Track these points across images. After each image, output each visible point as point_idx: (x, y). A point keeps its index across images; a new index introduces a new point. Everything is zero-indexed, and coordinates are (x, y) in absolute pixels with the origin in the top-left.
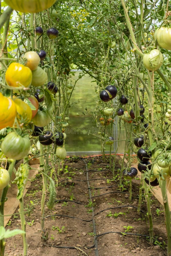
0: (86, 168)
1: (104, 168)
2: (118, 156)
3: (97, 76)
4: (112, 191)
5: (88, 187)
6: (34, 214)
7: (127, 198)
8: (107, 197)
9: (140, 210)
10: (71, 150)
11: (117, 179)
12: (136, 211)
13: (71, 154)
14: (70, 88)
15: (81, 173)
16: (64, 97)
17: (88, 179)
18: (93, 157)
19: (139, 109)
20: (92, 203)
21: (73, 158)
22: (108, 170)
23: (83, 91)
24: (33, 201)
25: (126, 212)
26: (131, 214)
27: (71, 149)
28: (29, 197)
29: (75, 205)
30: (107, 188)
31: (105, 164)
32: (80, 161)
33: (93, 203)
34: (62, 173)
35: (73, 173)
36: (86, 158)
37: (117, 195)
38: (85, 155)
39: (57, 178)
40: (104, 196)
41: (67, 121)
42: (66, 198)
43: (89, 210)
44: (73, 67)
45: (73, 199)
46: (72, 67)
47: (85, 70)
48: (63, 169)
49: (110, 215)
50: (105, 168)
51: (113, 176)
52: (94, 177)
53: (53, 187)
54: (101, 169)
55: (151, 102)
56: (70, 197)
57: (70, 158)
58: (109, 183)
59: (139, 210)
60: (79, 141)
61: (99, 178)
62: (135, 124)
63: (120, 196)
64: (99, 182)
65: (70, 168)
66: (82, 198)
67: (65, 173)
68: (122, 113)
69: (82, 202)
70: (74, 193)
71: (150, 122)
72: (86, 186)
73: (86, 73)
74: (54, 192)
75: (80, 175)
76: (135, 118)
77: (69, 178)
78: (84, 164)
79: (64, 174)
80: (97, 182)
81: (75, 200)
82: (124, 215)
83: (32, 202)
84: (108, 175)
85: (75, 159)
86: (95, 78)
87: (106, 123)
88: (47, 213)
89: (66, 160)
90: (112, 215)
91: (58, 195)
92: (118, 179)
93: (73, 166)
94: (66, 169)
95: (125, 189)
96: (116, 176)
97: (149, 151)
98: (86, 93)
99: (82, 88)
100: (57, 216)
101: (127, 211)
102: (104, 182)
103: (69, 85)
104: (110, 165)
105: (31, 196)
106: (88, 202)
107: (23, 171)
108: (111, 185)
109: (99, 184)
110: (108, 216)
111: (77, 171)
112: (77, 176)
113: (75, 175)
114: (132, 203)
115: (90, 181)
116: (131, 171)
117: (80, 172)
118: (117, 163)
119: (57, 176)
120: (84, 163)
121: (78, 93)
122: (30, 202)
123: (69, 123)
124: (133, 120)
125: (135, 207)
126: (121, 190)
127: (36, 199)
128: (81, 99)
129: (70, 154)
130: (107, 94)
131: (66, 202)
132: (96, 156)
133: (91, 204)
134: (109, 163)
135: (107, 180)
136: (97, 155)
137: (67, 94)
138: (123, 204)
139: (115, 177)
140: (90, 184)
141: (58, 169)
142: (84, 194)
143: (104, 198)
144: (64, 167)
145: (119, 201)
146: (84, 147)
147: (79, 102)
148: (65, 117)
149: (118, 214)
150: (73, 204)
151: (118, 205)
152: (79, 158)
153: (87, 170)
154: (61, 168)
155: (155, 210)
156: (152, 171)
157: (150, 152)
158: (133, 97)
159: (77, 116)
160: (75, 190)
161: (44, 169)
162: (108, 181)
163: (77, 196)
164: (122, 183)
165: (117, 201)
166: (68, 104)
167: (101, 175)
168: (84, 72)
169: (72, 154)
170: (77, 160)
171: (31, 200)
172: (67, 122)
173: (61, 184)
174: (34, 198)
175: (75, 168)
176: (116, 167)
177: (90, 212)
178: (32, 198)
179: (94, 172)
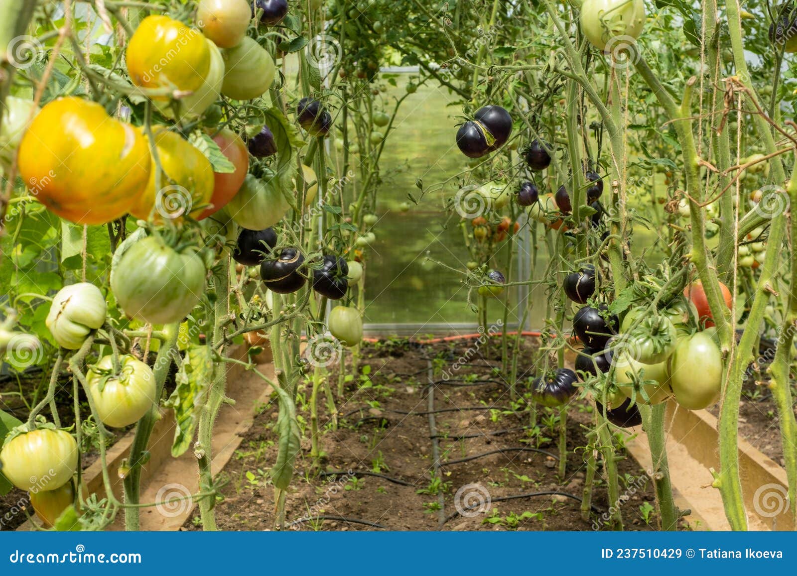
0: (427, 374)
1: (485, 374)
2: (531, 338)
3: (463, 87)
4: (506, 447)
5: (430, 432)
6: (258, 513)
7: (552, 468)
8: (488, 464)
9: (590, 505)
10: (386, 320)
11: (523, 409)
12: (577, 509)
13: (384, 333)
14: (381, 124)
15: (410, 390)
16: (361, 151)
17: (431, 409)
18: (452, 341)
19: (585, 182)
20: (439, 480)
21: (389, 342)
22: (497, 380)
23: (424, 136)
24: (257, 474)
25: (546, 511)
26: (562, 519)
27: (387, 315)
28: (246, 460)
29: (385, 487)
30: (488, 437)
31: (488, 363)
32: (411, 353)
33: (444, 482)
34: (351, 387)
35: (385, 388)
36: (431, 345)
37: (521, 458)
38: (427, 335)
39: (336, 402)
40: (478, 461)
41: (372, 227)
42: (361, 467)
43: (431, 504)
44: (392, 60)
45: (382, 469)
46: (388, 60)
47: (426, 67)
48: (356, 377)
49: (494, 520)
50: (488, 376)
51: (511, 400)
52: (451, 402)
53: (290, 420)
54: (475, 376)
55: (618, 159)
56: (371, 463)
57: (379, 344)
58: (497, 421)
59: (585, 506)
60: (409, 290)
61: (467, 404)
62: (571, 231)
63: (530, 460)
64: (467, 418)
65: (377, 373)
66: (410, 466)
67: (362, 388)
68: (534, 198)
69: (408, 478)
70: (386, 450)
71: (617, 224)
72: (423, 430)
73: (430, 77)
74: (291, 434)
75: (409, 395)
76: (571, 213)
77: (372, 404)
78: (422, 363)
79: (357, 392)
80: (460, 419)
81: (387, 471)
82: (538, 521)
83: (250, 476)
84: (495, 395)
85: (393, 347)
86: (459, 92)
87: (493, 233)
88: (297, 511)
89: (367, 349)
90: (502, 519)
91: (336, 455)
92: (527, 409)
93: (389, 368)
94: (365, 378)
95: (546, 440)
96: (521, 401)
97: (610, 314)
98: (434, 142)
99: (420, 124)
100: (328, 521)
101: (550, 508)
102: (481, 418)
103: (378, 114)
104: (502, 366)
105: (252, 459)
106: (428, 478)
107: (193, 368)
108: (504, 428)
109: (466, 423)
110: (488, 522)
111: (398, 382)
112: (400, 398)
113: (394, 395)
114: (566, 485)
115: (439, 415)
116: (556, 380)
117: (409, 385)
118: (525, 361)
119: (335, 396)
120: (422, 359)
121: (408, 143)
122: (244, 477)
123: (377, 236)
124: (566, 218)
125: (574, 495)
126: (535, 443)
127: (266, 468)
128: (418, 161)
129: (382, 330)
130: (480, 133)
131: (359, 478)
132: (463, 339)
133: (436, 484)
134: (499, 359)
135: (492, 411)
136: (465, 336)
137: (370, 142)
138: (537, 485)
139: (515, 402)
140: (437, 423)
141: (340, 378)
142: (418, 455)
143: (478, 467)
144: (360, 371)
145: (525, 478)
146: (425, 309)
147: (409, 167)
148: (365, 213)
149: (518, 518)
150: (382, 484)
151: (520, 489)
152: (408, 343)
153: (431, 381)
154: (350, 372)
155: (638, 506)
156: (612, 375)
157: (614, 317)
158: (566, 145)
159: (404, 214)
160: (390, 441)
161: (286, 372)
162: (494, 415)
163: (395, 461)
164: (539, 422)
165: (518, 477)
166: (373, 174)
167: (473, 395)
168: (424, 74)
169: (387, 330)
170: (401, 348)
171: (251, 469)
172: (371, 231)
173: (345, 421)
174: (262, 464)
175: (393, 375)
176: (521, 373)
177: (433, 508)
178: (254, 465)
179: (453, 385)
